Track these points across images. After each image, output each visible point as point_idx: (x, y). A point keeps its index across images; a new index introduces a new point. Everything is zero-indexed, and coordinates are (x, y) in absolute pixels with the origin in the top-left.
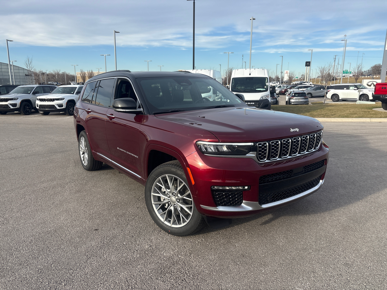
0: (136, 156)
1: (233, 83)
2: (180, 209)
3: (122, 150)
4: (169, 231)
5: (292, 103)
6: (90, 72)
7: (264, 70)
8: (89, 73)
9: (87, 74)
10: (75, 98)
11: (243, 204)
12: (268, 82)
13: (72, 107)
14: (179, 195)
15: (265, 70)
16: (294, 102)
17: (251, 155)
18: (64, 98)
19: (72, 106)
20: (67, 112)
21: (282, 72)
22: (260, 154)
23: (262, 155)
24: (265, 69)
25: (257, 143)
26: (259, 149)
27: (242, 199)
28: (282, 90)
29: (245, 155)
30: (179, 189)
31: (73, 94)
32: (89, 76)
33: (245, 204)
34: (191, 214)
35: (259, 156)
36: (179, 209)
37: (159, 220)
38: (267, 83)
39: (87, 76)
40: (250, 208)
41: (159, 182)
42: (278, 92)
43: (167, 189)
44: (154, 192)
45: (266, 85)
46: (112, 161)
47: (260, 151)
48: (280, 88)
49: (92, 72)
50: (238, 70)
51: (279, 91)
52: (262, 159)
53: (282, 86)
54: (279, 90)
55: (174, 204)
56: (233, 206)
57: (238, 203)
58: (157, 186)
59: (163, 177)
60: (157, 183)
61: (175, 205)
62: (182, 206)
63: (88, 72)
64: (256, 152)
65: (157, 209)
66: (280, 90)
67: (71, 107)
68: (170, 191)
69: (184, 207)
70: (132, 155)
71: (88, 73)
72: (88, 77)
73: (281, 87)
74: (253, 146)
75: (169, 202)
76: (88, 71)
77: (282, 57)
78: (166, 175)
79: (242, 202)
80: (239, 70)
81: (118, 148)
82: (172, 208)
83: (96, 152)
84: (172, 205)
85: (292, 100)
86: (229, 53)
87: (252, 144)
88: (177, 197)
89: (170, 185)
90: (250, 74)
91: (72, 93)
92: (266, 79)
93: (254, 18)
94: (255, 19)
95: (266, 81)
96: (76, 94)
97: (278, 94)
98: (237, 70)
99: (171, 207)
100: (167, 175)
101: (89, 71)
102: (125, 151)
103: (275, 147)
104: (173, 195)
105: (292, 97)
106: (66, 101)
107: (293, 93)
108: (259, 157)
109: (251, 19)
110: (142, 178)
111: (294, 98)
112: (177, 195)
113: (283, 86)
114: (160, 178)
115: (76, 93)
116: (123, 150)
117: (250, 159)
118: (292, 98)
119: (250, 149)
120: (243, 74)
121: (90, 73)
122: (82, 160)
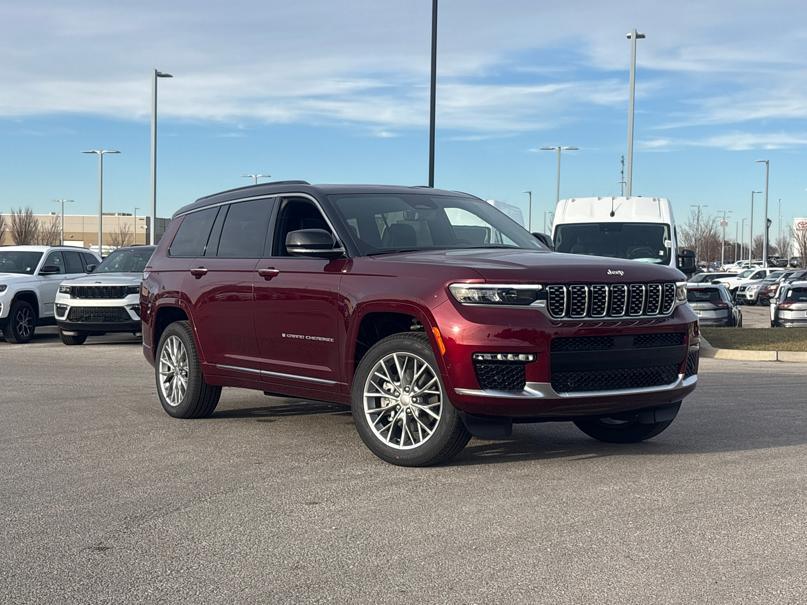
0: (328, 340)
1: (559, 239)
2: (419, 414)
3: (294, 336)
4: (398, 458)
5: (788, 325)
6: (23, 214)
7: (657, 202)
8: (17, 220)
9: (9, 222)
10: (38, 287)
11: (526, 388)
12: (670, 239)
13: (25, 315)
14: (416, 389)
15: (661, 202)
16: (792, 321)
17: (539, 304)
18: (6, 286)
19: (26, 311)
20: (11, 330)
21: (769, 221)
22: (552, 304)
23: (557, 307)
24: (661, 199)
25: (547, 286)
26: (550, 296)
27: (525, 378)
28: (766, 288)
29: (529, 304)
30: (416, 376)
31: (31, 272)
32: (18, 232)
33: (530, 386)
34: (438, 418)
35: (552, 307)
36: (416, 414)
37: (377, 441)
38: (666, 241)
39: (7, 230)
40: (539, 394)
41: (380, 370)
42: (753, 293)
43: (395, 383)
44: (369, 391)
45: (664, 249)
46: (262, 372)
47: (552, 299)
48: (761, 280)
49: (29, 216)
50: (573, 201)
51: (755, 290)
52: (556, 313)
53: (768, 273)
54: (755, 286)
55: (407, 407)
56: (509, 389)
57: (518, 384)
58: (375, 378)
59: (387, 359)
60: (376, 373)
61: (409, 410)
62: (421, 407)
63: (13, 217)
64: (545, 301)
65: (373, 422)
66: (761, 286)
67: (23, 316)
68: (400, 385)
69: (426, 408)
70: (320, 339)
71: (15, 221)
72: (12, 232)
73: (766, 276)
74: (541, 290)
75: (398, 405)
76: (13, 213)
77: (767, 163)
78: (393, 355)
79: (525, 385)
80: (578, 200)
81: (284, 335)
82: (403, 416)
83: (215, 365)
84: (402, 411)
85: (787, 315)
86: (560, 148)
87: (540, 287)
88: (412, 394)
89: (401, 373)
90: (613, 214)
91: (29, 269)
92: (666, 228)
93: (640, 33)
94: (643, 36)
95: (666, 234)
96: (39, 274)
97: (752, 301)
98: (571, 200)
99: (402, 413)
100: (395, 355)
101: (16, 210)
102: (301, 337)
103: (579, 295)
104: (405, 392)
105: (784, 303)
106: (12, 296)
107: (789, 290)
108: (551, 309)
109: (629, 37)
110: (339, 383)
111: (794, 306)
112: (413, 390)
113: (771, 271)
114: (381, 361)
115: (41, 270)
116: (297, 336)
117: (537, 312)
118: (786, 306)
119: (537, 295)
120: (592, 214)
121: (20, 219)
122: (165, 395)
